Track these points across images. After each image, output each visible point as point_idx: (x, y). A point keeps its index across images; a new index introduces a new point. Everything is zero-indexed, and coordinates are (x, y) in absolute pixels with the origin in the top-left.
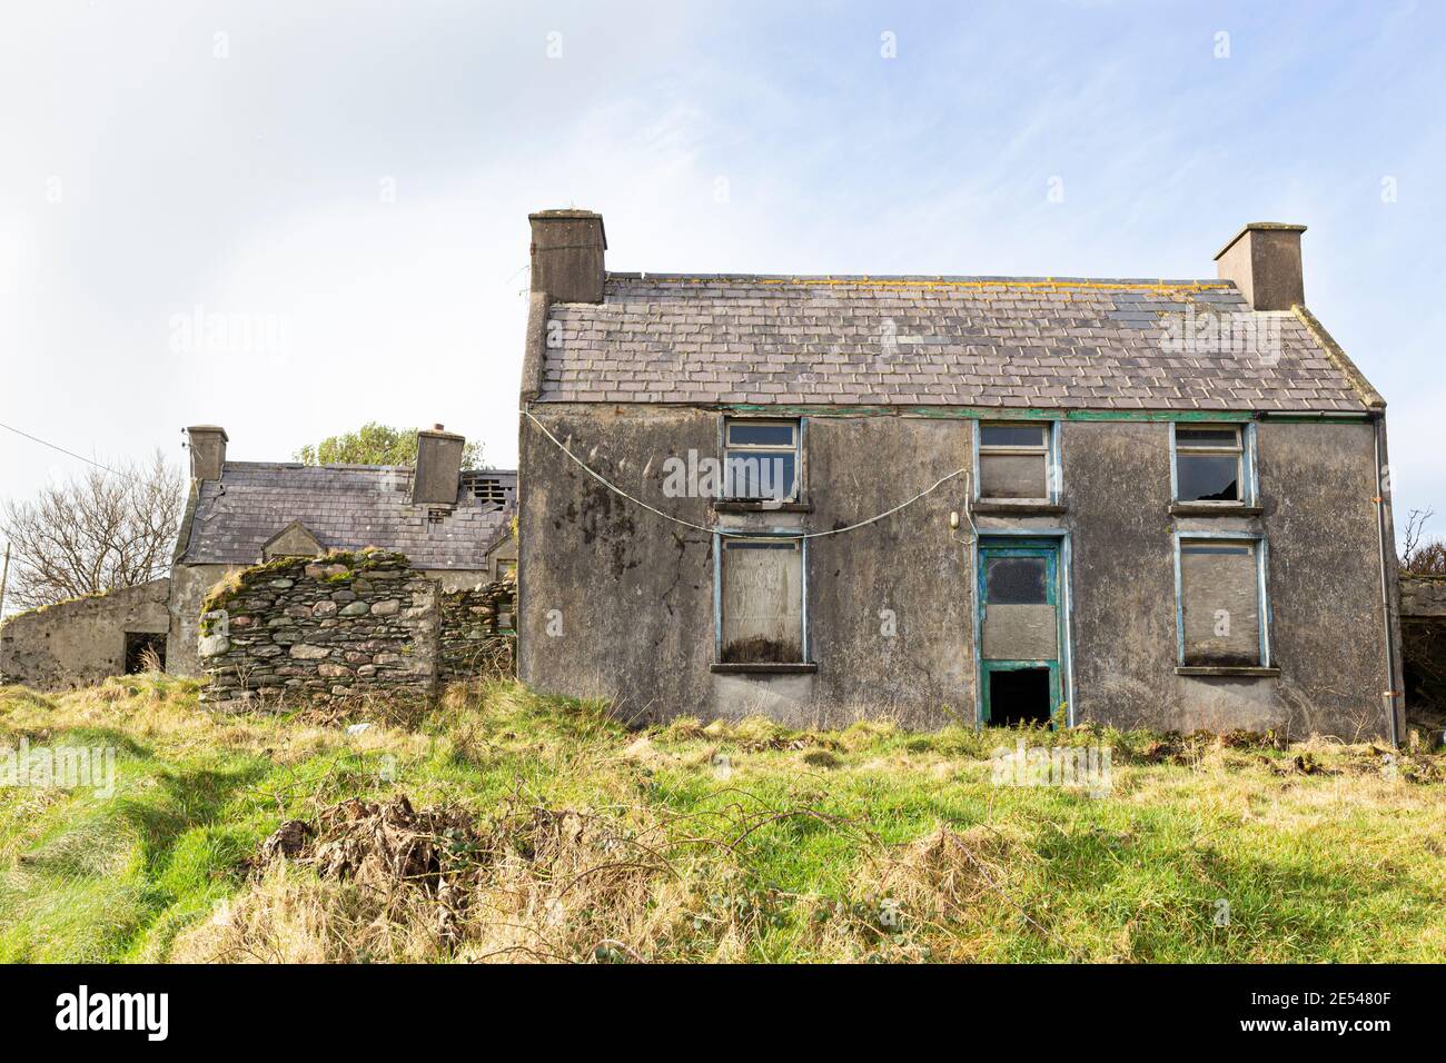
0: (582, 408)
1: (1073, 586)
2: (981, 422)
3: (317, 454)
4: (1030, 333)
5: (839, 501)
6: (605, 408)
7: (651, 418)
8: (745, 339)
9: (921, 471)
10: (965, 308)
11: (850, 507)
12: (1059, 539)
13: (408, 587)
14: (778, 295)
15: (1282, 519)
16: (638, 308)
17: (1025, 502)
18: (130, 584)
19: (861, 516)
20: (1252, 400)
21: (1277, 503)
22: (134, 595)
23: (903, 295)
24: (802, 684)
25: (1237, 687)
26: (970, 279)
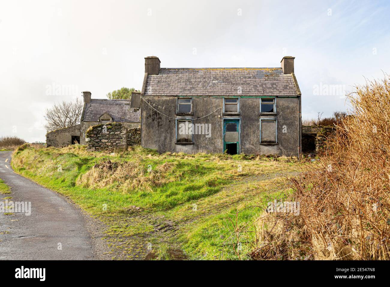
0: (152, 97)
1: (241, 128)
2: (225, 98)
3: (111, 95)
4: (239, 80)
5: (198, 113)
6: (156, 97)
7: (165, 98)
8: (184, 82)
9: (214, 107)
10: (227, 75)
11: (200, 114)
12: (239, 120)
13: (121, 129)
14: (192, 72)
15: (280, 116)
16: (165, 76)
17: (233, 113)
18: (72, 125)
19: (203, 116)
20: (276, 93)
21: (279, 113)
22: (73, 128)
23: (216, 72)
24: (191, 146)
25: (270, 147)
26: (230, 68)
